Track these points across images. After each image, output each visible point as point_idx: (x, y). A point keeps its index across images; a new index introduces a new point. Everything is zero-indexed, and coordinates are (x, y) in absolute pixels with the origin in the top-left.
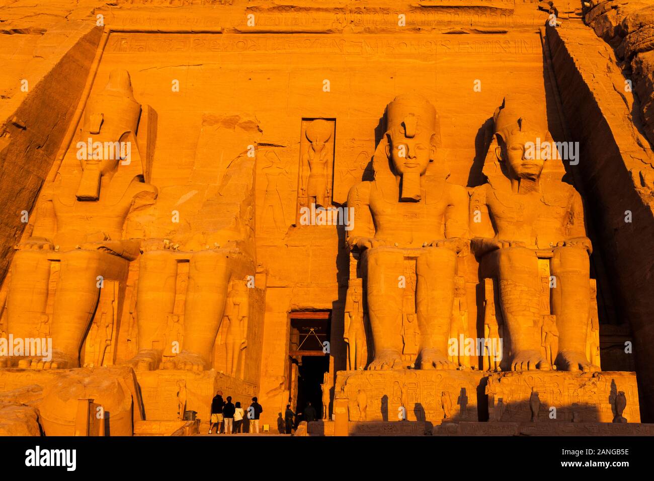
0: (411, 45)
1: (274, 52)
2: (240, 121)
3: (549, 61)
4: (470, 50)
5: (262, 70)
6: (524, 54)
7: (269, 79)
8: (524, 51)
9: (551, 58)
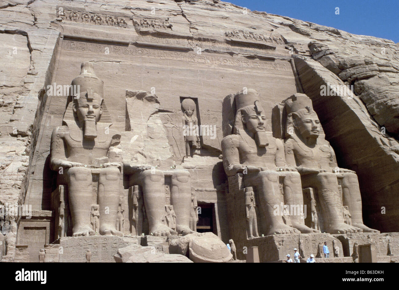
0: (230, 61)
1: (159, 58)
2: (147, 96)
3: (297, 76)
4: (259, 67)
5: (154, 68)
6: (284, 71)
7: (158, 73)
8: (284, 70)
9: (298, 75)
